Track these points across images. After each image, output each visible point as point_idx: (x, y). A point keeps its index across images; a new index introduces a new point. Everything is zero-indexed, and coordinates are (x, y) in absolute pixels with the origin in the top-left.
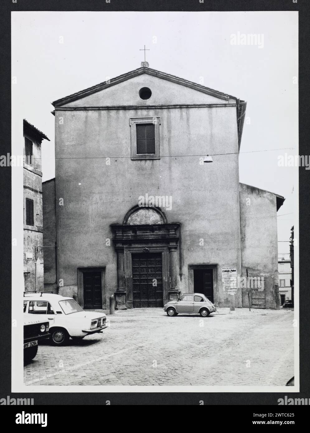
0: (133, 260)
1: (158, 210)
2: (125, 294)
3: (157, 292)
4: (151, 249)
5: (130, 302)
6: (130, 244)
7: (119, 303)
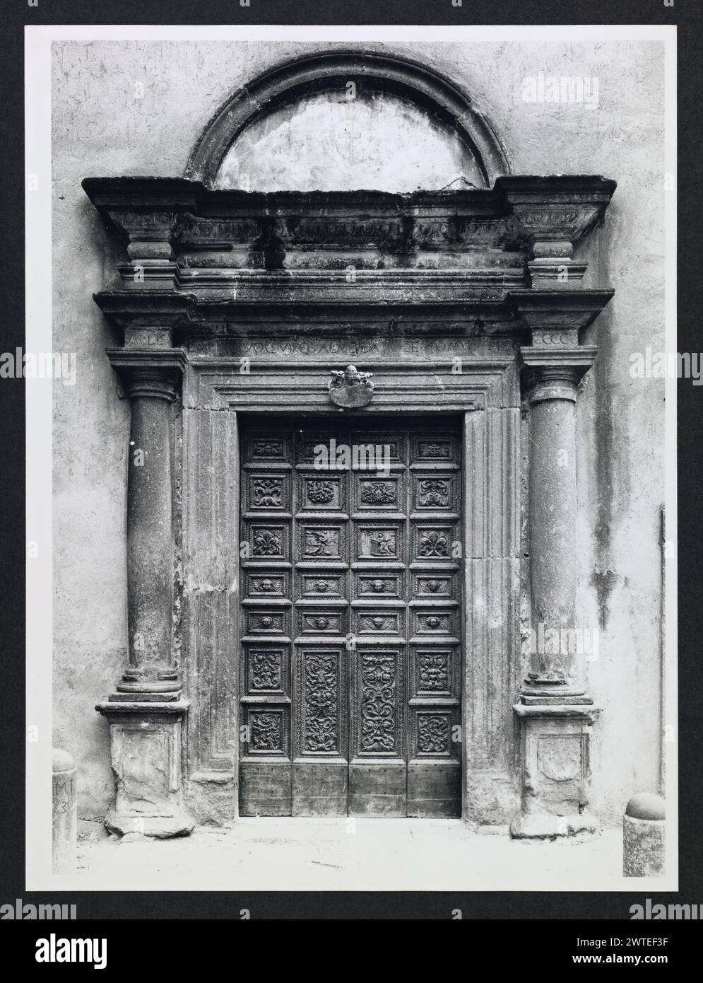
0: (244, 471)
1: (448, 104)
2: (179, 716)
3: (412, 701)
4: (389, 382)
5: (218, 777)
6: (232, 345)
7: (129, 785)
